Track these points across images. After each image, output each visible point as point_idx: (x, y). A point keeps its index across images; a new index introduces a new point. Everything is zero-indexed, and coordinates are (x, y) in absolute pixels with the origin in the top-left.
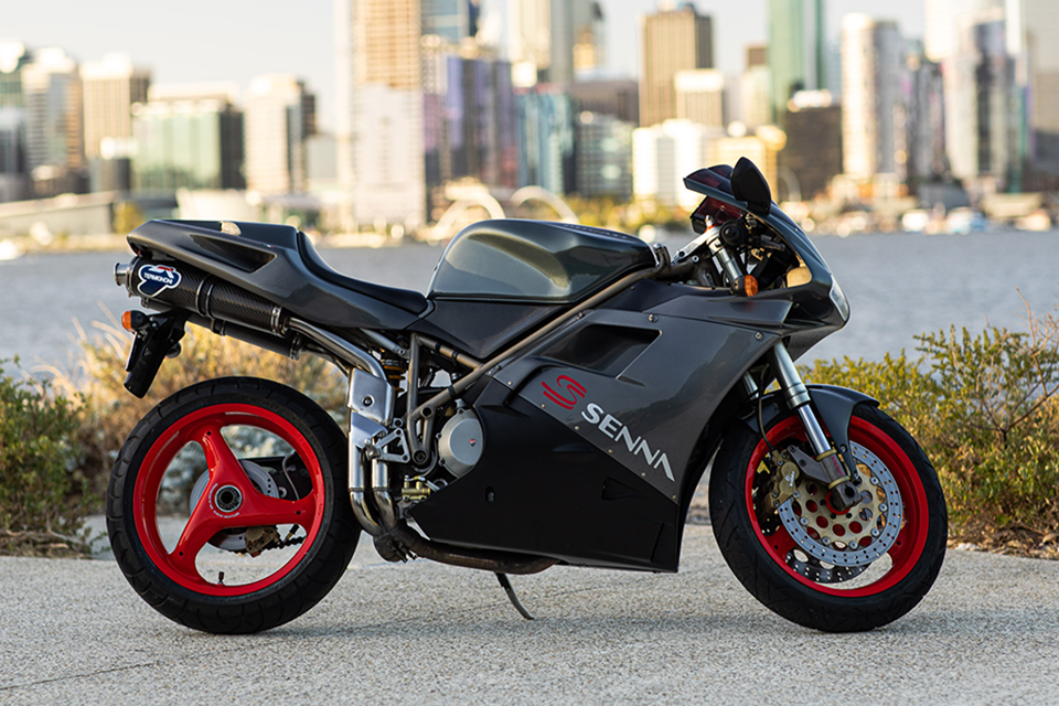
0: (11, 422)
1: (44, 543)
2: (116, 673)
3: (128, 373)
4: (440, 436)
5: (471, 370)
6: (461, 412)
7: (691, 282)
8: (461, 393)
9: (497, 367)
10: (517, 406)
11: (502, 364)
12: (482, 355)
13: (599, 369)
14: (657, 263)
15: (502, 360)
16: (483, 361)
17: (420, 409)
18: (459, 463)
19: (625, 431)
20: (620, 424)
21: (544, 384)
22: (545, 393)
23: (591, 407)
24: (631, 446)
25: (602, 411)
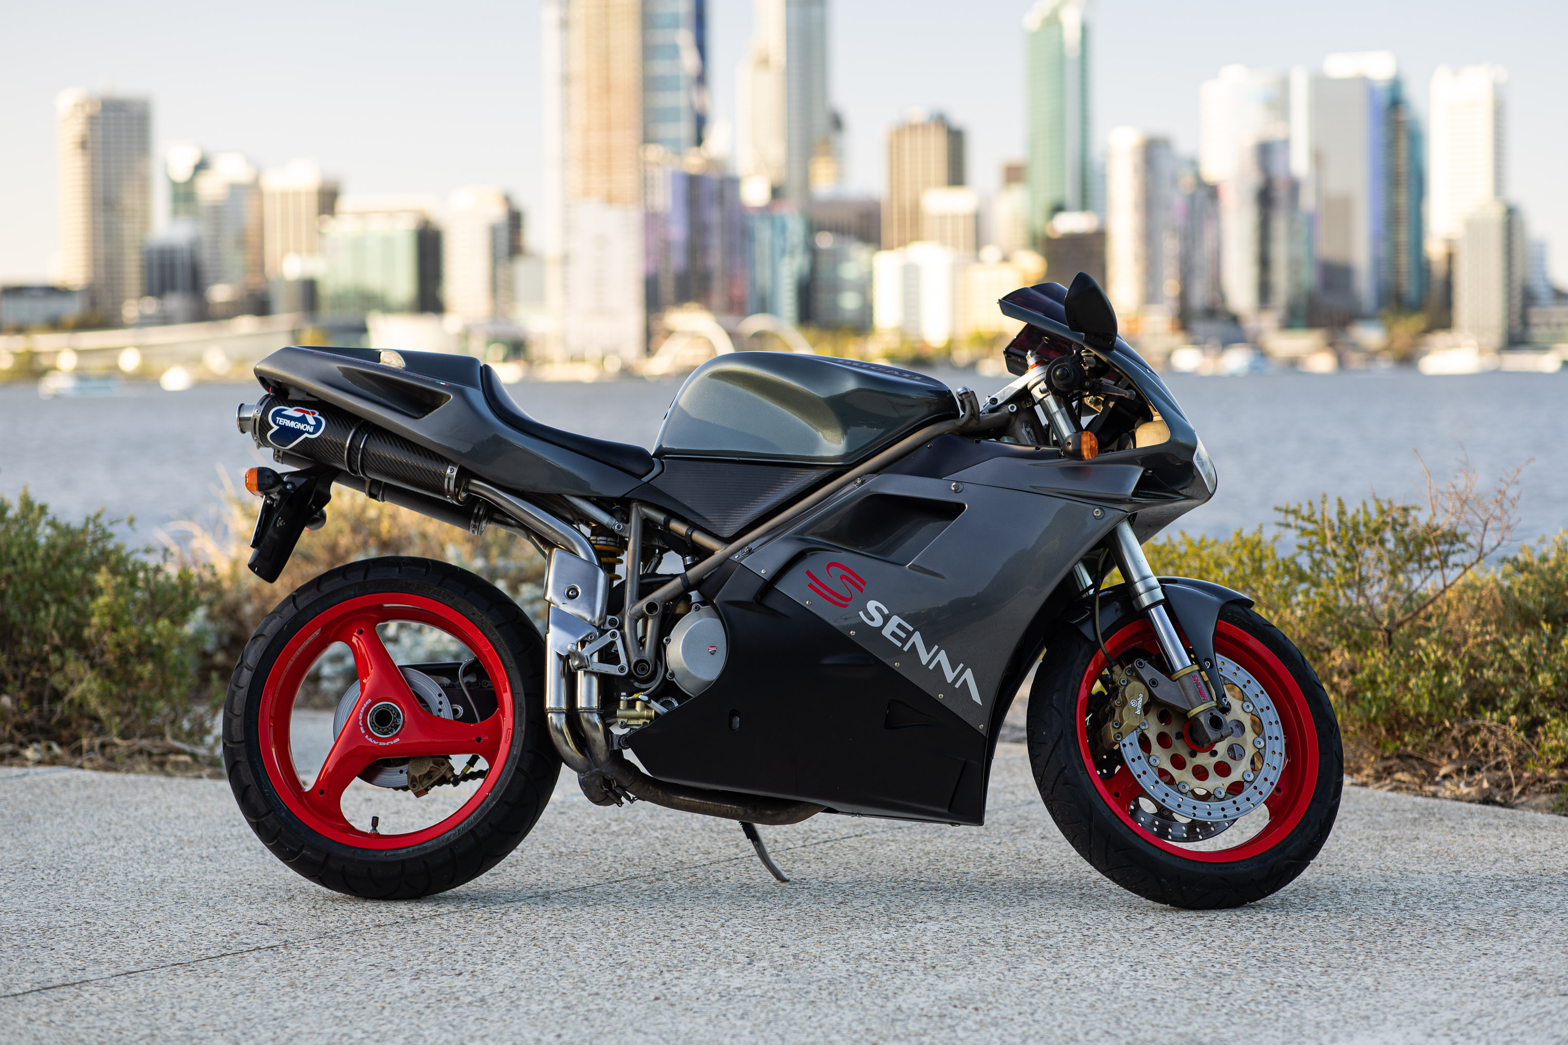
3: (252, 551)
4: (669, 641)
5: (711, 552)
6: (697, 609)
7: (1006, 439)
8: (698, 584)
9: (746, 550)
10: (771, 602)
11: (753, 546)
12: (727, 534)
13: (883, 555)
14: (962, 413)
15: (753, 541)
16: (728, 541)
17: (643, 604)
18: (694, 678)
19: (917, 638)
20: (911, 629)
21: (808, 573)
22: (810, 586)
23: (872, 605)
24: (924, 657)
25: (886, 611)
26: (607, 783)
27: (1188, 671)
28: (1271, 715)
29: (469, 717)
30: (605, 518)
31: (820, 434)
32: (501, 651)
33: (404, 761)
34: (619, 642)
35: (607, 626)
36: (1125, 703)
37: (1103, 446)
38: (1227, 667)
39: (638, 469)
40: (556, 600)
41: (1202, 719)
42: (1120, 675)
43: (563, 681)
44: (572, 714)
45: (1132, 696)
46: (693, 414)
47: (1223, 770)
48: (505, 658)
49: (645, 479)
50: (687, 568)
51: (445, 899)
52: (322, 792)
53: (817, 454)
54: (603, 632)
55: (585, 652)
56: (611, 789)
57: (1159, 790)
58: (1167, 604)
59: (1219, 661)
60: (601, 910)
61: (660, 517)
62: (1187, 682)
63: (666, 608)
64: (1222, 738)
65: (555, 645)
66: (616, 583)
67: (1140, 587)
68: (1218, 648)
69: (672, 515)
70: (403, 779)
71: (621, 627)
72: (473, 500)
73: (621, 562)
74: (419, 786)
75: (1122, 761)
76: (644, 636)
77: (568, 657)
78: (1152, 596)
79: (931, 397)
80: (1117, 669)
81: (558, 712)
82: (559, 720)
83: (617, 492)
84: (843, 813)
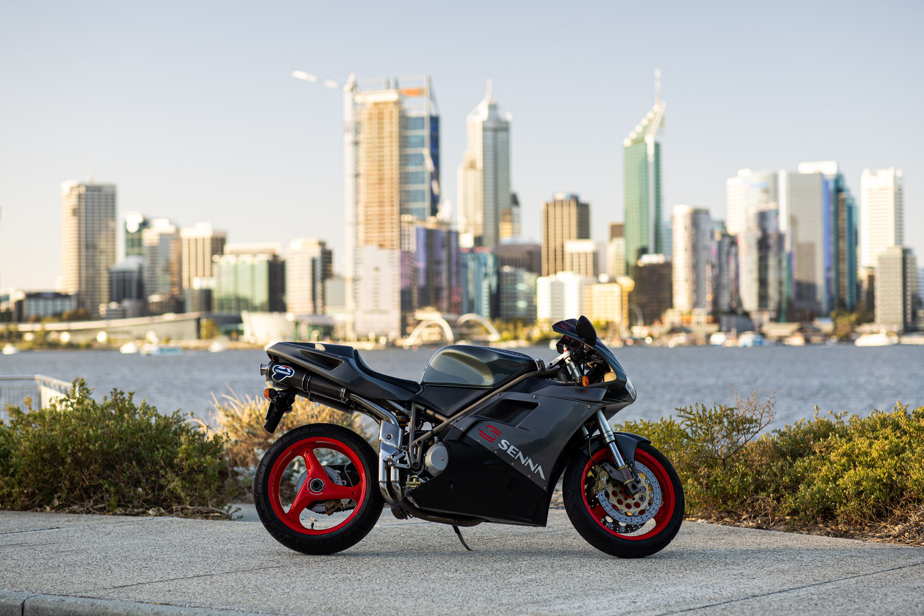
0: (191, 447)
1: (207, 513)
2: (262, 570)
3: (266, 421)
4: (426, 455)
5: (442, 422)
6: (437, 443)
7: (555, 379)
8: (437, 434)
9: (456, 420)
10: (465, 440)
11: (458, 419)
12: (448, 415)
13: (507, 422)
14: (538, 369)
15: (458, 417)
16: (449, 417)
17: (416, 441)
18: (436, 469)
19: (520, 454)
20: (518, 450)
21: (479, 429)
22: (480, 434)
23: (503, 442)
24: (523, 461)
25: (509, 444)
26: (402, 510)
27: (624, 467)
28: (656, 485)
29: (348, 485)
30: (402, 409)
31: (484, 377)
32: (362, 459)
33: (324, 502)
34: (407, 456)
35: (403, 450)
36: (599, 479)
37: (591, 381)
38: (639, 466)
39: (414, 390)
40: (383, 439)
41: (629, 485)
42: (598, 468)
43: (385, 471)
44: (389, 483)
45: (602, 477)
46: (436, 369)
47: (637, 505)
48: (363, 462)
49: (417, 394)
50: (433, 428)
51: (339, 555)
52: (292, 513)
53: (483, 384)
54: (401, 452)
55: (394, 459)
56: (403, 512)
57: (613, 513)
58: (616, 442)
59: (636, 464)
60: (399, 558)
61: (423, 408)
62: (623, 471)
63: (425, 443)
64: (636, 493)
65: (382, 457)
66: (405, 434)
67: (606, 435)
68: (636, 459)
69: (427, 407)
70: (323, 509)
71: (408, 450)
72: (350, 401)
73: (407, 426)
74: (329, 512)
75: (599, 502)
76: (416, 454)
77: (388, 461)
78: (610, 439)
79: (526, 362)
80: (597, 466)
81: (383, 482)
82: (384, 485)
83: (406, 398)
84: (492, 522)
